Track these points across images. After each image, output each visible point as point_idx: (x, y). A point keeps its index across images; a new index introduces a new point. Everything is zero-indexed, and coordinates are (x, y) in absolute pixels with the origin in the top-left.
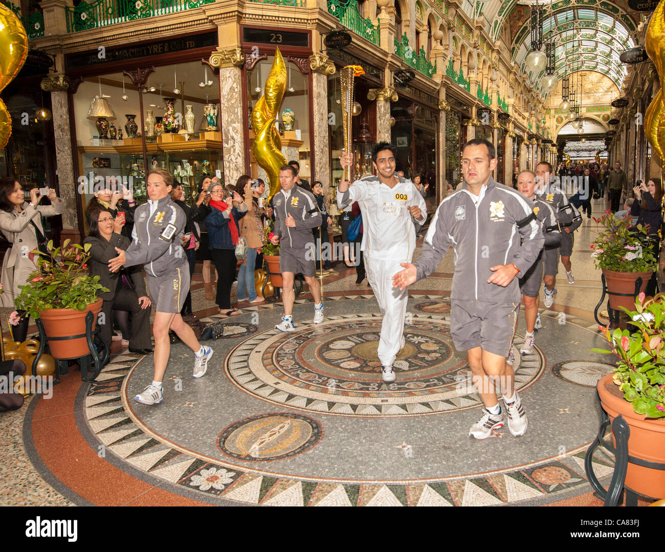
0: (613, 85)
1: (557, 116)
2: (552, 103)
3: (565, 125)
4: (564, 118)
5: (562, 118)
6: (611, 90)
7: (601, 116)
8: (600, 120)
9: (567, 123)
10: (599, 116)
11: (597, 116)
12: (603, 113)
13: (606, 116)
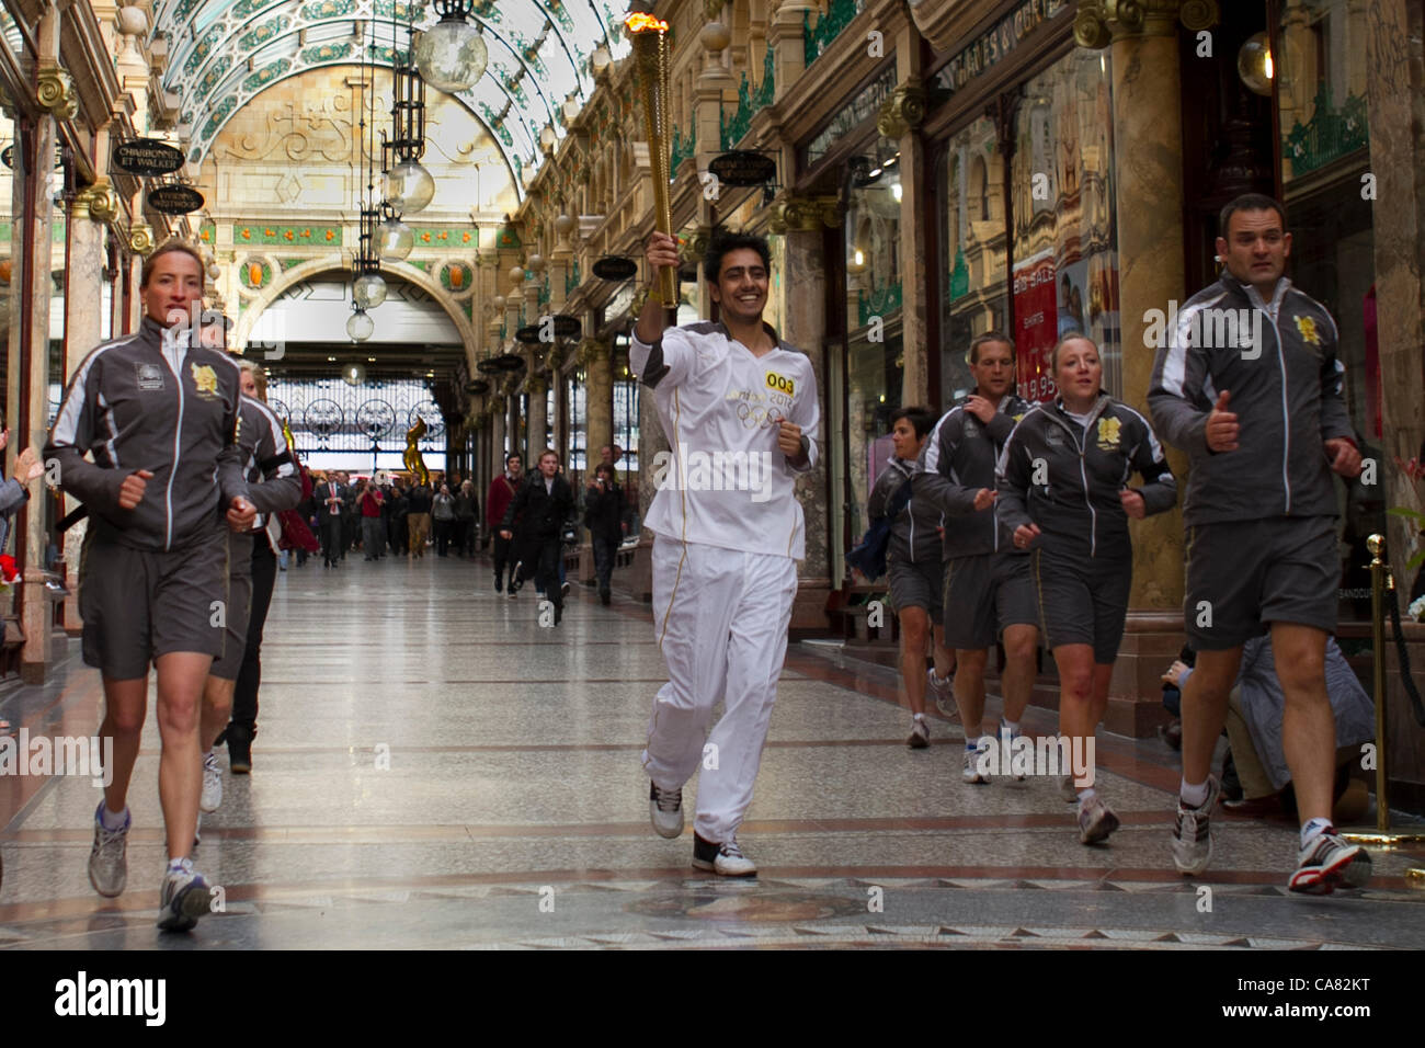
0: (481, 140)
1: (243, 255)
2: (221, 194)
3: (281, 297)
4: (275, 267)
5: (265, 267)
6: (473, 157)
7: (437, 269)
8: (431, 282)
9: (288, 291)
10: (426, 266)
11: (421, 265)
12: (444, 257)
13: (457, 270)
